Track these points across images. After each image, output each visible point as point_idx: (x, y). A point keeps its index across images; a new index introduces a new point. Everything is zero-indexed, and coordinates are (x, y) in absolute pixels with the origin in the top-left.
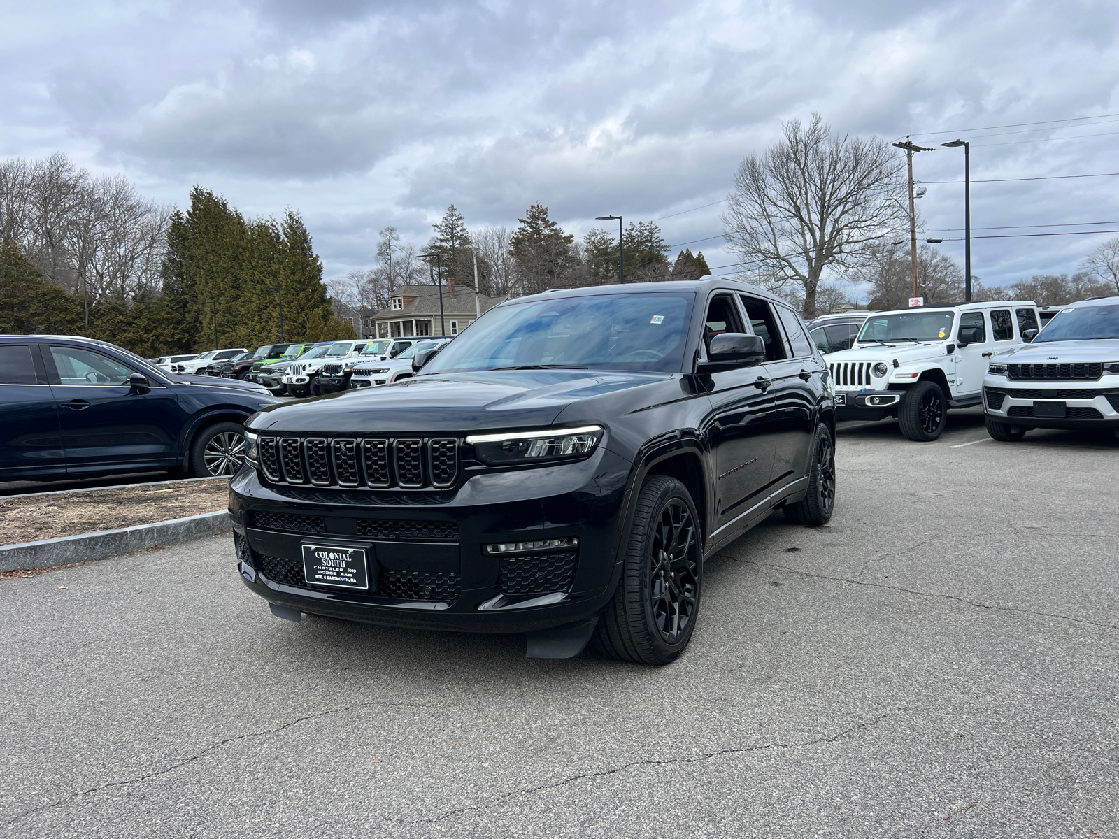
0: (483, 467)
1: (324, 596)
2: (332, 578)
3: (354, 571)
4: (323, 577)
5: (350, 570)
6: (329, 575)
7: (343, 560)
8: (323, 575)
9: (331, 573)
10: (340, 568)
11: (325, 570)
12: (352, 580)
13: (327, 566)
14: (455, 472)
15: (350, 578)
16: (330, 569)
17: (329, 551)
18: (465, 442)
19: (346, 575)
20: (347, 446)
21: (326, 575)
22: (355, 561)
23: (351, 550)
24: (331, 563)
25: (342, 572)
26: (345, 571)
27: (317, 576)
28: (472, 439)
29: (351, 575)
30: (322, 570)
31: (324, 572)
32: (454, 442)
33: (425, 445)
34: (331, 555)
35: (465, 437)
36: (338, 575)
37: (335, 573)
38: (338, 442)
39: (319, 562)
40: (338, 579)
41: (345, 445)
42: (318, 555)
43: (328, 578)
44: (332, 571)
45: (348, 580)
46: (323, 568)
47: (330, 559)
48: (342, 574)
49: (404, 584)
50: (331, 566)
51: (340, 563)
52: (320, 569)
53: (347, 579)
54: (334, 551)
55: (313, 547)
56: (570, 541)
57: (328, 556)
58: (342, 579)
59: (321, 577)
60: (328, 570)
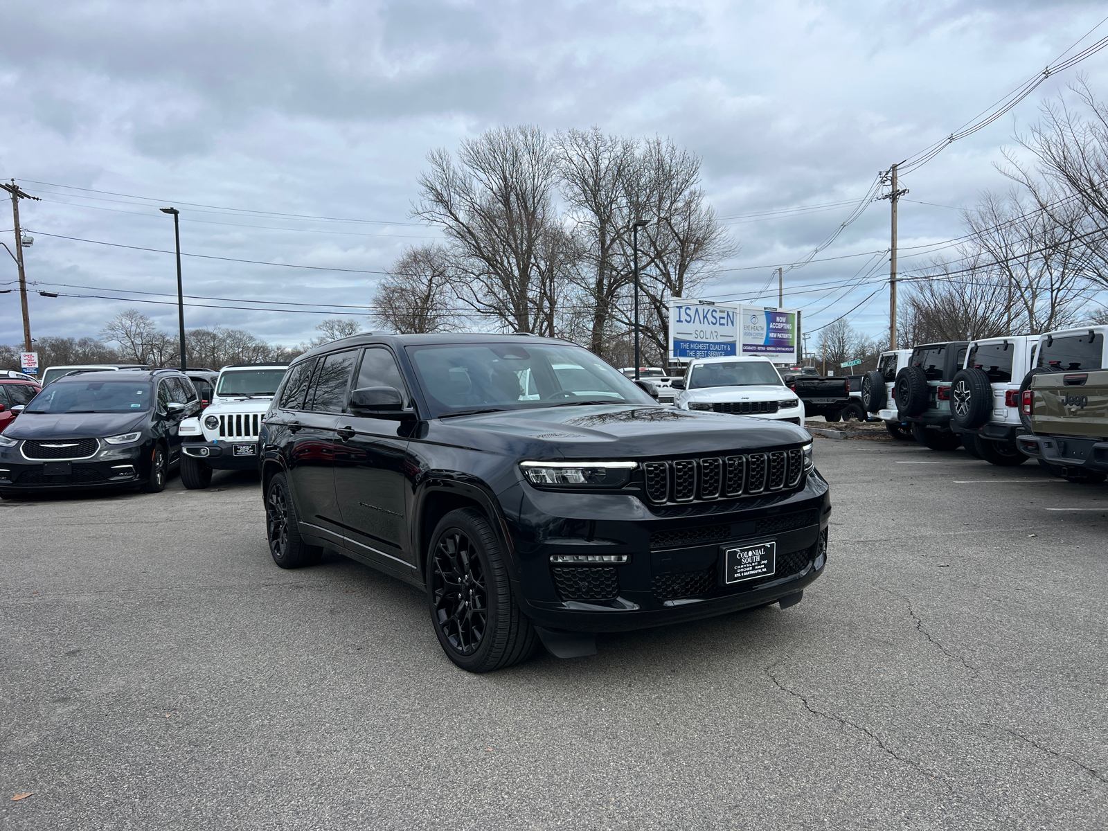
2: (749, 573)
3: (766, 562)
5: (763, 562)
6: (747, 571)
7: (758, 555)
8: (741, 573)
9: (748, 569)
11: (744, 567)
12: (764, 570)
13: (746, 564)
15: (761, 569)
17: (748, 550)
18: (803, 451)
19: (759, 567)
21: (743, 572)
22: (768, 555)
23: (766, 545)
24: (749, 560)
26: (759, 564)
27: (736, 575)
28: (805, 449)
29: (763, 566)
31: (742, 570)
32: (800, 452)
34: (750, 554)
35: (802, 448)
36: (754, 569)
37: (751, 568)
39: (740, 562)
40: (752, 572)
42: (739, 556)
43: (745, 574)
45: (760, 571)
46: (742, 566)
47: (749, 557)
48: (756, 567)
50: (749, 563)
51: (755, 559)
52: (739, 568)
54: (751, 550)
55: (737, 550)
57: (748, 554)
58: (756, 572)
59: (739, 575)
60: (746, 567)
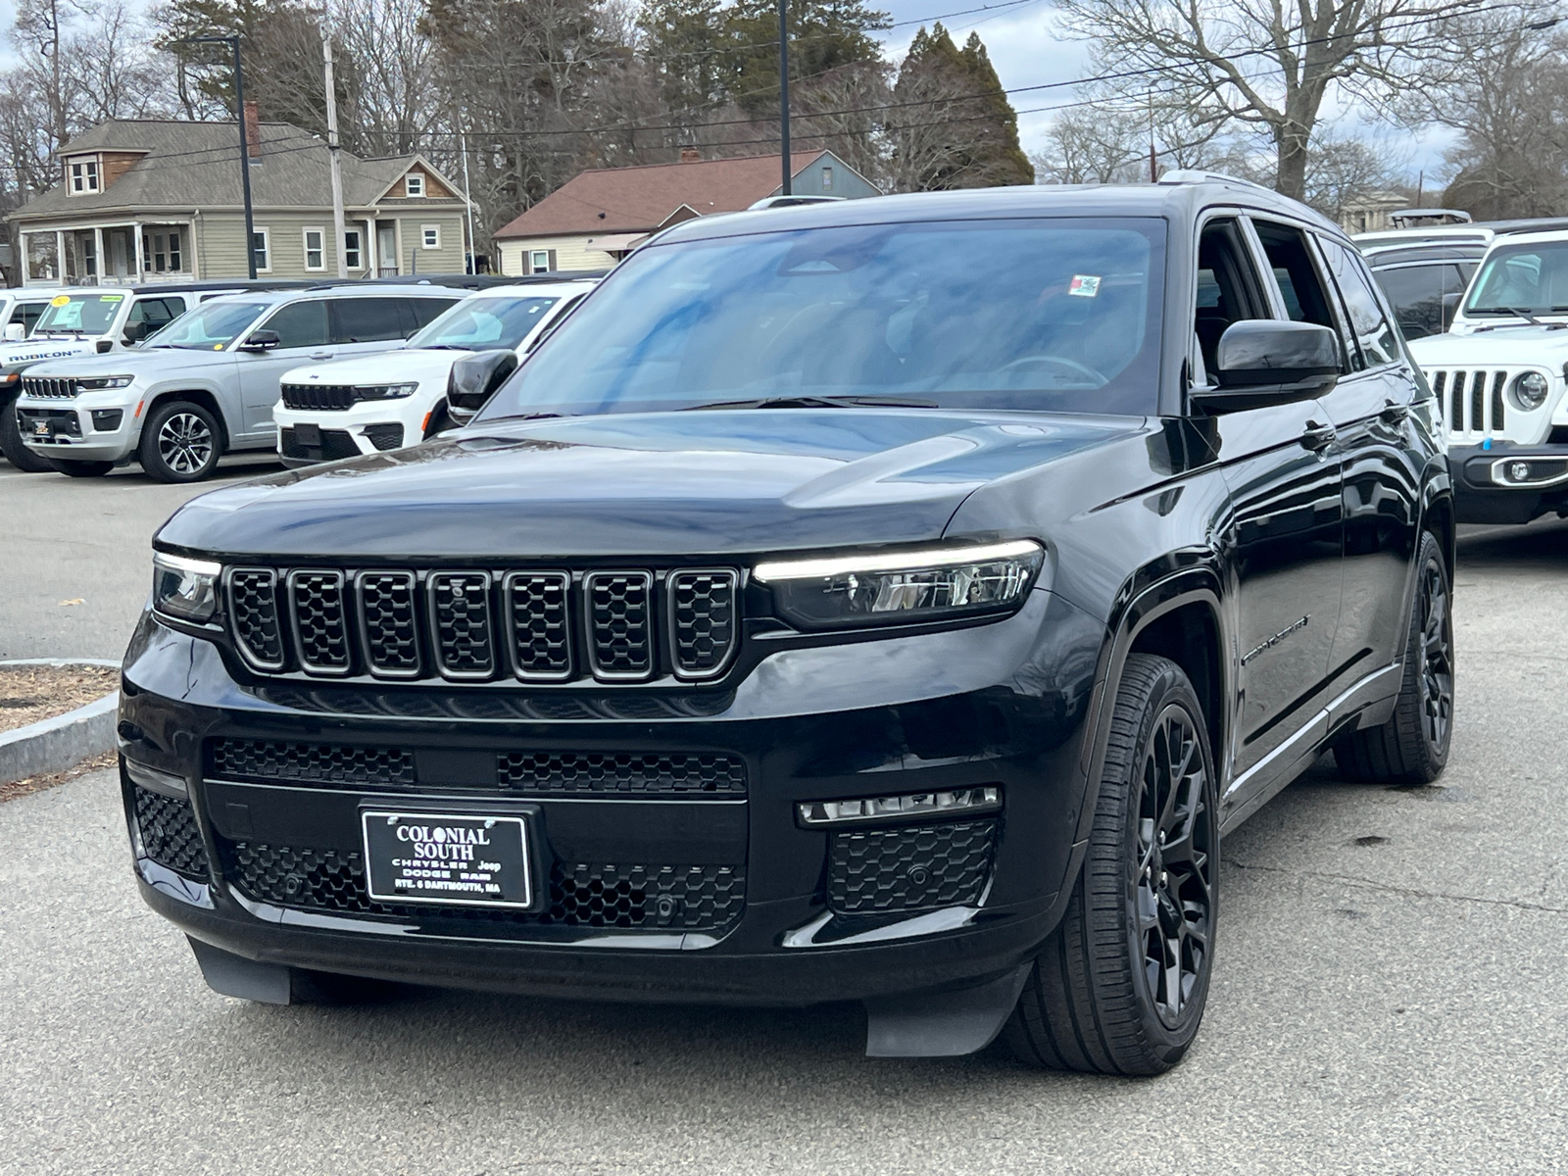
0: (791, 633)
1: (398, 930)
2: (439, 885)
3: (496, 867)
4: (414, 883)
5: (484, 866)
6: (431, 879)
7: (466, 844)
8: (415, 879)
9: (436, 874)
10: (460, 860)
11: (422, 868)
12: (489, 888)
13: (425, 858)
14: (728, 644)
15: (483, 883)
16: (435, 864)
17: (432, 825)
18: (751, 578)
19: (474, 876)
20: (469, 588)
21: (424, 879)
22: (499, 844)
23: (490, 821)
24: (438, 851)
25: (464, 871)
26: (473, 868)
27: (398, 883)
28: (765, 572)
29: (487, 877)
30: (412, 868)
31: (417, 873)
32: (726, 579)
33: (659, 585)
34: (439, 834)
35: (752, 567)
36: (455, 876)
37: (446, 875)
38: (445, 581)
39: (408, 850)
40: (453, 886)
41: (463, 587)
42: (405, 834)
43: (428, 885)
44: (439, 869)
45: (478, 887)
46: (417, 863)
47: (435, 843)
48: (464, 876)
49: (610, 895)
50: (437, 859)
51: (459, 851)
52: (406, 867)
53: (480, 886)
54: (444, 824)
55: (393, 817)
56: (978, 796)
57: (430, 835)
58: (465, 887)
59: (409, 884)
60: (430, 868)
